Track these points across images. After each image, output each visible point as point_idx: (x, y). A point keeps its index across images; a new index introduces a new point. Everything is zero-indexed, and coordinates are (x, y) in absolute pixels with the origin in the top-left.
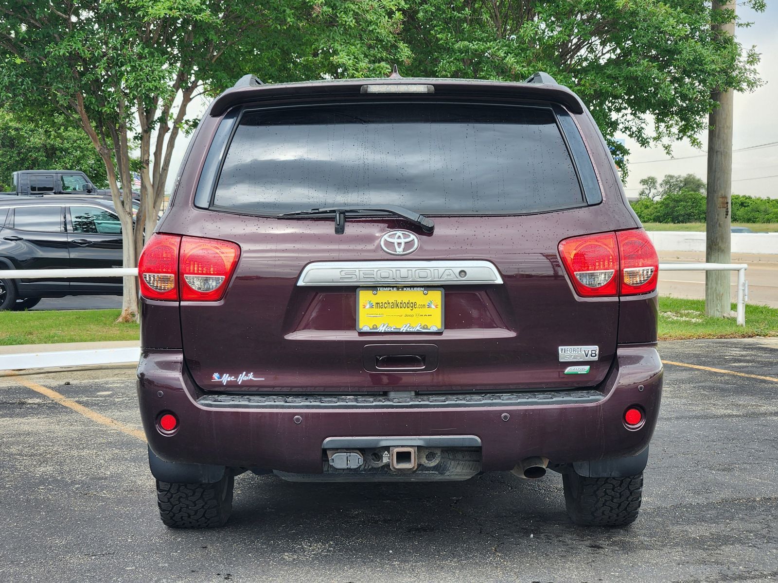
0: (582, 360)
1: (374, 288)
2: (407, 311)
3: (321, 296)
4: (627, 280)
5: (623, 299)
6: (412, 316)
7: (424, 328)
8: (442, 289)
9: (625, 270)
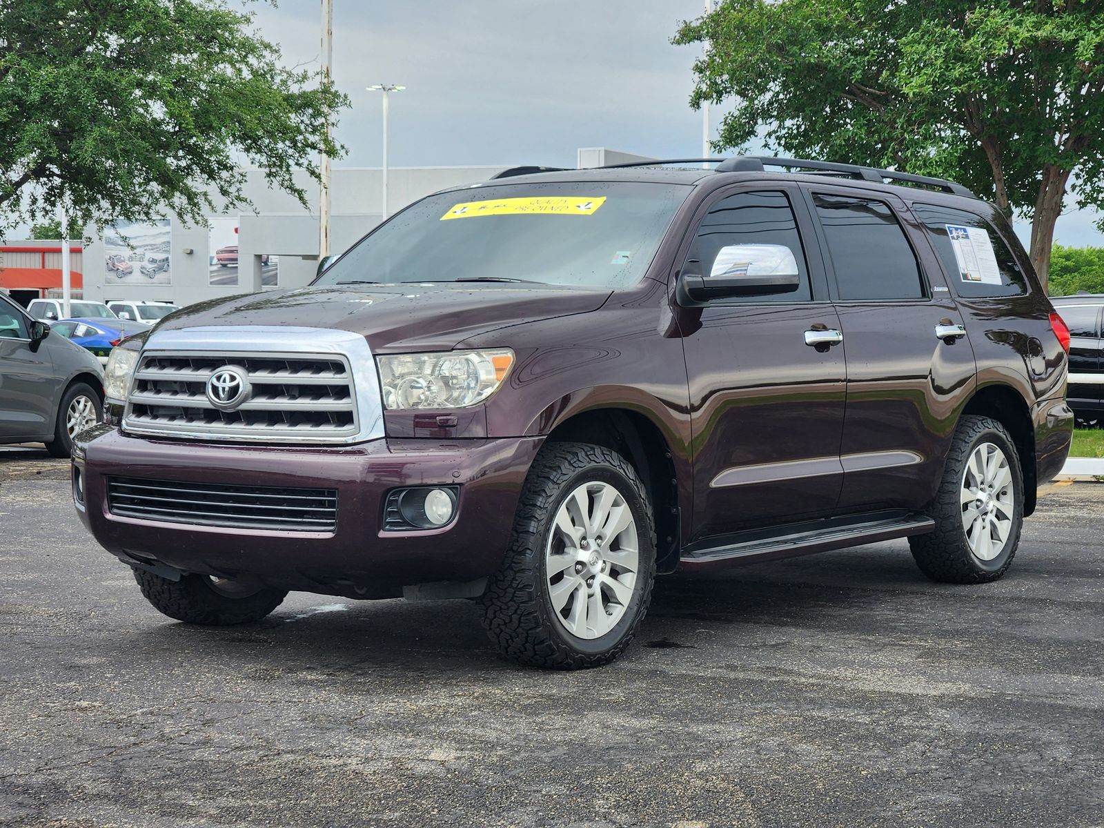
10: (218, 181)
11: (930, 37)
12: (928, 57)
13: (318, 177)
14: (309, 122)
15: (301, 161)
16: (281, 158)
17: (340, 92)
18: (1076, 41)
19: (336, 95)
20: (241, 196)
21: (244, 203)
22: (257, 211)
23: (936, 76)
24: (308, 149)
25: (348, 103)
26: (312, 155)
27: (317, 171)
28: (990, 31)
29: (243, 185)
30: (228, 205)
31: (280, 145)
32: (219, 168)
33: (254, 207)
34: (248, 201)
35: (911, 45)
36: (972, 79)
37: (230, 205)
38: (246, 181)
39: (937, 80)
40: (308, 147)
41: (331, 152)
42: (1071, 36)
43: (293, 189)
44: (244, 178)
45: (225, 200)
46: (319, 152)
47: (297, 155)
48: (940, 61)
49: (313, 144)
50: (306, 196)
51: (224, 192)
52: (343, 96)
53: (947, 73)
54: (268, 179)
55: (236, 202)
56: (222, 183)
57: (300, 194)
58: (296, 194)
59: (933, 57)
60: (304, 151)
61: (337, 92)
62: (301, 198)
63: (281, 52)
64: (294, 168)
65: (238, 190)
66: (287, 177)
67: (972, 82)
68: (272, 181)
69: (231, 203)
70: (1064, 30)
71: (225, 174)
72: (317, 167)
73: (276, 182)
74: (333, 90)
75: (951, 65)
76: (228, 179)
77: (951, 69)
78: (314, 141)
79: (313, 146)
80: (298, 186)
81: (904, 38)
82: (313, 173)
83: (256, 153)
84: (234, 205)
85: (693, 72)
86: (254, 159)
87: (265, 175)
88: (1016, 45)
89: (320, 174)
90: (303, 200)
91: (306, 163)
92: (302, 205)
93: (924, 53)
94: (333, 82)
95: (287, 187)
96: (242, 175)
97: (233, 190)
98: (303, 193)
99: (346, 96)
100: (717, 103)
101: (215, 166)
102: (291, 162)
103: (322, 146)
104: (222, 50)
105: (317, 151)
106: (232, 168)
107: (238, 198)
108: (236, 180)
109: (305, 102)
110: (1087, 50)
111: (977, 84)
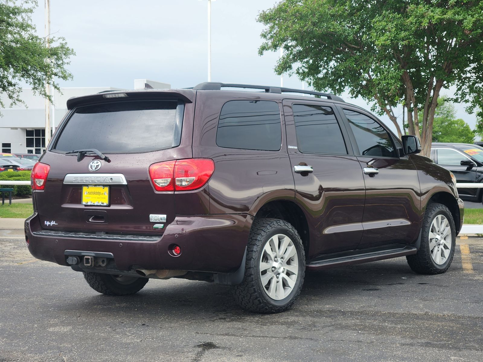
0: (159, 221)
1: (87, 185)
2: (97, 196)
3: (71, 188)
4: (178, 183)
5: (176, 193)
6: (99, 198)
7: (102, 204)
8: (108, 186)
9: (177, 179)
10: (8, 92)
11: (387, 19)
12: (388, 28)
13: (58, 89)
14: (55, 62)
15: (50, 82)
16: (39, 80)
17: (70, 48)
18: (462, 20)
19: (68, 49)
20: (19, 99)
21: (20, 103)
22: (27, 106)
23: (392, 37)
24: (53, 76)
25: (74, 53)
26: (54, 79)
27: (58, 86)
28: (419, 15)
29: (20, 94)
30: (12, 104)
31: (39, 74)
32: (8, 85)
33: (25, 104)
34: (22, 101)
35: (378, 22)
36: (410, 39)
37: (13, 104)
38: (22, 91)
39: (393, 38)
40: (53, 74)
41: (65, 78)
42: (461, 18)
43: (45, 95)
44: (21, 90)
45: (11, 101)
46: (59, 77)
47: (47, 78)
48: (394, 29)
49: (56, 73)
50: (53, 99)
51: (11, 97)
52: (71, 50)
53: (397, 36)
54: (33, 91)
55: (16, 102)
56: (10, 93)
57: (49, 98)
58: (48, 98)
59: (390, 28)
60: (51, 77)
61: (68, 48)
62: (50, 100)
63: (36, 29)
64: (46, 85)
65: (18, 96)
66: (43, 90)
67: (410, 40)
68: (35, 92)
69: (14, 102)
70: (457, 15)
71: (11, 88)
72: (58, 84)
73: (37, 92)
74: (66, 47)
75: (399, 32)
76: (12, 91)
77: (399, 34)
78: (56, 72)
79: (56, 75)
80: (48, 94)
81: (374, 19)
82: (56, 87)
83: (27, 78)
84: (15, 103)
85: (261, 37)
86: (27, 81)
87: (32, 89)
88: (433, 21)
89: (59, 88)
90: (51, 101)
91: (52, 83)
92: (51, 103)
93: (385, 26)
94: (66, 43)
95: (43, 94)
96: (20, 88)
97: (15, 96)
98: (51, 97)
99: (72, 50)
100: (274, 51)
101: (6, 84)
102: (44, 82)
103: (60, 74)
104: (7, 28)
105: (58, 77)
106: (14, 85)
107: (17, 100)
108: (17, 91)
109: (54, 53)
110: (469, 24)
111: (412, 41)
